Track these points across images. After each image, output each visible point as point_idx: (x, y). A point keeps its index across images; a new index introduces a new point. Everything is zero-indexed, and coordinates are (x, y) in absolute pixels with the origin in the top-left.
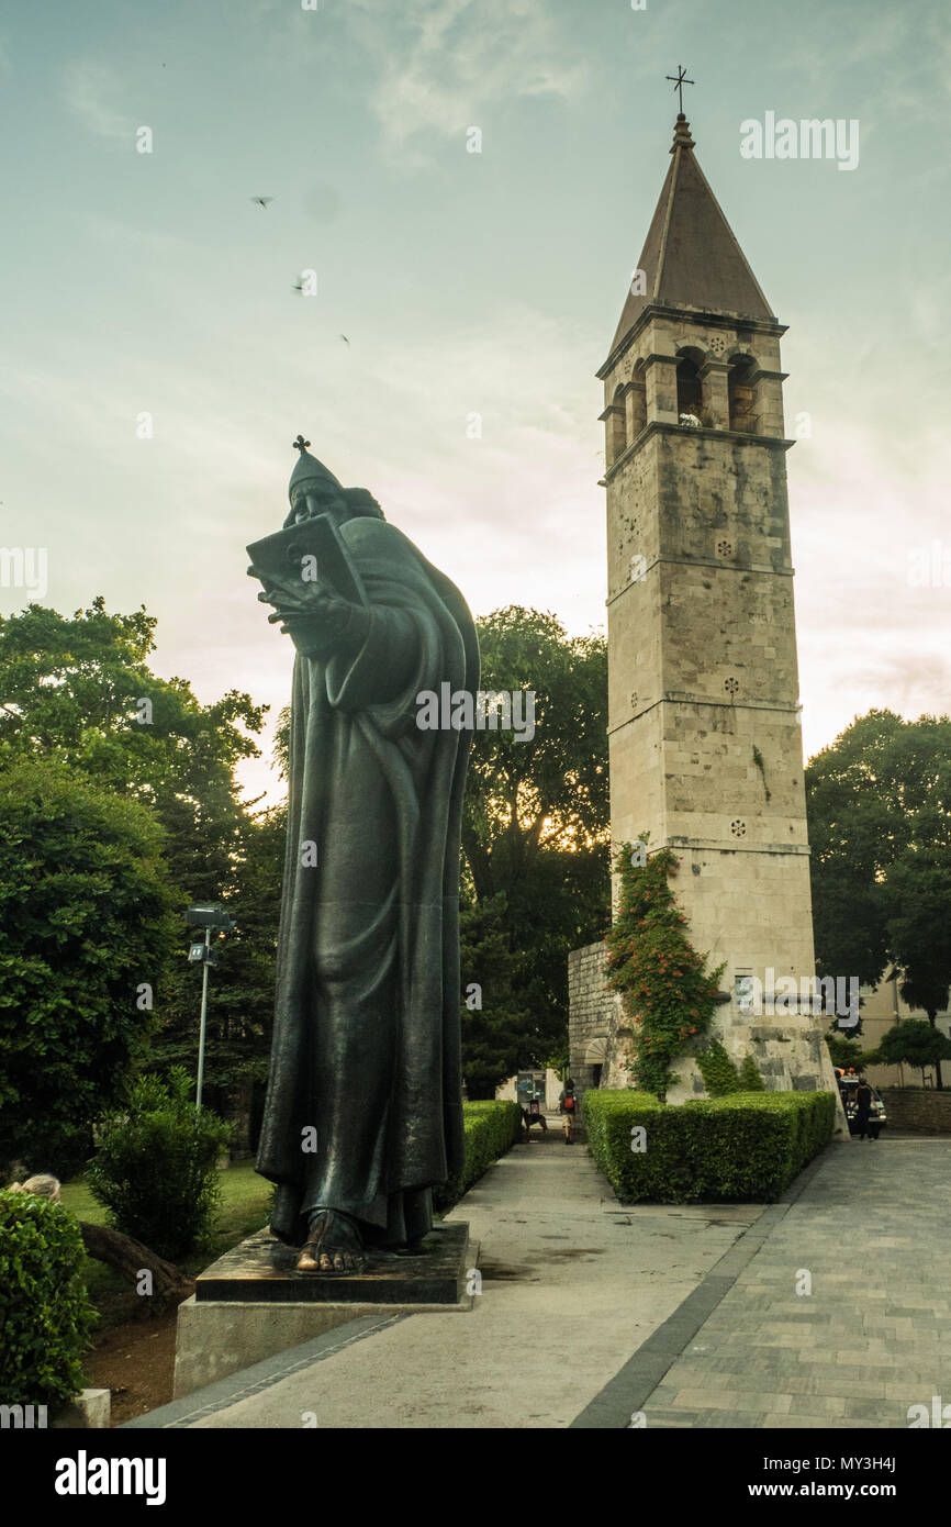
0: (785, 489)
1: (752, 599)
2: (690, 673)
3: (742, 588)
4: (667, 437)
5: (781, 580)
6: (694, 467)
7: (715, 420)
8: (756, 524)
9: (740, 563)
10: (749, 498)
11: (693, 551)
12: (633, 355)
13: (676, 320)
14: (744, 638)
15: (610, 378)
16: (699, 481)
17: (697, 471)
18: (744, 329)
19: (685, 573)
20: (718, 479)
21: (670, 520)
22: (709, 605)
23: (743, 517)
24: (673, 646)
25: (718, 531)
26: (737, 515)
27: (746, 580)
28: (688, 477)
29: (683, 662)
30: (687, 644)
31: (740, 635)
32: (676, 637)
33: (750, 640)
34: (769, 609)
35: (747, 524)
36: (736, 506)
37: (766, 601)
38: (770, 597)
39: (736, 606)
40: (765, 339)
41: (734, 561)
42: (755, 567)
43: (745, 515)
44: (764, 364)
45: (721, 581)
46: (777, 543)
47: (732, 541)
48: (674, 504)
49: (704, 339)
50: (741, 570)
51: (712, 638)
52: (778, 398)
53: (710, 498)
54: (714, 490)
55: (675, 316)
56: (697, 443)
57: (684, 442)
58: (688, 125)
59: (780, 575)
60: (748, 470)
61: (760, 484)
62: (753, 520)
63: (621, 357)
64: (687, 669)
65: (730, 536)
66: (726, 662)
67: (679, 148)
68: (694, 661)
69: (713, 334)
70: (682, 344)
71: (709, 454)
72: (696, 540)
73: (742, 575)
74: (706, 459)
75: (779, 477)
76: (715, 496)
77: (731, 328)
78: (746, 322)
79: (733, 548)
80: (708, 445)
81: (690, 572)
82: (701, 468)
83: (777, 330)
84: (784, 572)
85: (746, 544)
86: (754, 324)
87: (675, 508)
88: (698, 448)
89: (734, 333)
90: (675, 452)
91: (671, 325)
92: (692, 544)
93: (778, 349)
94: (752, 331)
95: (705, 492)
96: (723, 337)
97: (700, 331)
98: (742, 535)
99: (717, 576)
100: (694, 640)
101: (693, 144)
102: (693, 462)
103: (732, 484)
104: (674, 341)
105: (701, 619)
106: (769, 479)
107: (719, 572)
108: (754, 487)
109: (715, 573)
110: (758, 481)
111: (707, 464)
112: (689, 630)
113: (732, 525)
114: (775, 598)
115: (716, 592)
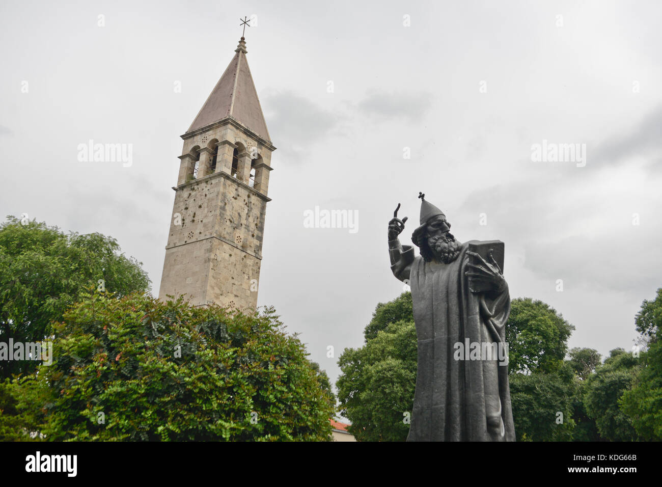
0: (264, 219)
1: (245, 266)
2: (217, 294)
3: (243, 259)
4: (226, 180)
5: (257, 260)
6: (233, 197)
7: (244, 179)
8: (252, 232)
9: (244, 248)
10: (251, 219)
11: (227, 237)
12: (211, 135)
13: (237, 128)
14: (239, 283)
15: (190, 140)
16: (234, 204)
17: (233, 199)
18: (261, 142)
19: (223, 246)
20: (241, 206)
21: (221, 219)
22: (229, 264)
23: (247, 227)
24: (213, 279)
25: (237, 230)
26: (246, 225)
27: (245, 256)
28: (230, 201)
29: (216, 288)
30: (218, 280)
31: (239, 281)
32: (215, 275)
33: (241, 285)
34: (251, 272)
35: (249, 231)
36: (246, 221)
37: (250, 268)
38: (252, 267)
39: (239, 267)
40: (267, 150)
41: (242, 247)
42: (249, 252)
43: (248, 226)
44: (265, 161)
45: (235, 254)
46: (258, 244)
47: (242, 237)
48: (223, 212)
49: (246, 141)
50: (243, 251)
51: (228, 280)
52: (267, 178)
53: (237, 214)
54: (239, 211)
55: (237, 126)
56: (236, 187)
57: (232, 184)
58: (245, 43)
59: (257, 258)
60: (252, 206)
61: (255, 214)
62: (251, 229)
63: (201, 133)
64: (217, 292)
65: (241, 233)
66: (232, 293)
67: (241, 52)
68: (220, 289)
69: (250, 140)
70: (238, 140)
71: (240, 194)
72: (229, 232)
73: (244, 254)
74: (238, 195)
75: (262, 214)
76: (239, 214)
77: (256, 140)
78: (262, 140)
79: (242, 240)
80: (240, 189)
81: (224, 246)
82: (236, 199)
83: (272, 148)
84: (258, 257)
85: (247, 239)
86: (265, 142)
87: (224, 214)
88: (236, 190)
89: (257, 143)
90: (227, 187)
91: (235, 129)
92: (227, 233)
93: (270, 156)
94: (263, 145)
95: (236, 211)
96: (252, 143)
97: (244, 136)
98: (246, 235)
99: (234, 251)
100: (221, 279)
101: (247, 53)
102: (233, 195)
103: (246, 211)
104: (235, 138)
105: (225, 270)
106: (259, 213)
107: (235, 249)
108: (254, 215)
109: (233, 249)
110: (255, 213)
111: (238, 198)
112: (220, 274)
113: (243, 228)
114: (254, 268)
115: (233, 259)
